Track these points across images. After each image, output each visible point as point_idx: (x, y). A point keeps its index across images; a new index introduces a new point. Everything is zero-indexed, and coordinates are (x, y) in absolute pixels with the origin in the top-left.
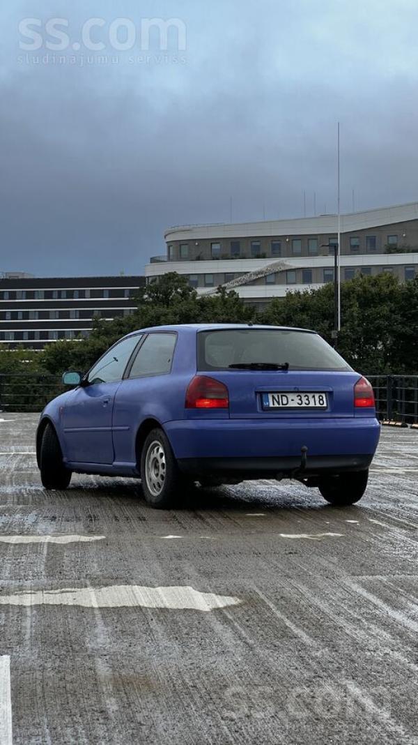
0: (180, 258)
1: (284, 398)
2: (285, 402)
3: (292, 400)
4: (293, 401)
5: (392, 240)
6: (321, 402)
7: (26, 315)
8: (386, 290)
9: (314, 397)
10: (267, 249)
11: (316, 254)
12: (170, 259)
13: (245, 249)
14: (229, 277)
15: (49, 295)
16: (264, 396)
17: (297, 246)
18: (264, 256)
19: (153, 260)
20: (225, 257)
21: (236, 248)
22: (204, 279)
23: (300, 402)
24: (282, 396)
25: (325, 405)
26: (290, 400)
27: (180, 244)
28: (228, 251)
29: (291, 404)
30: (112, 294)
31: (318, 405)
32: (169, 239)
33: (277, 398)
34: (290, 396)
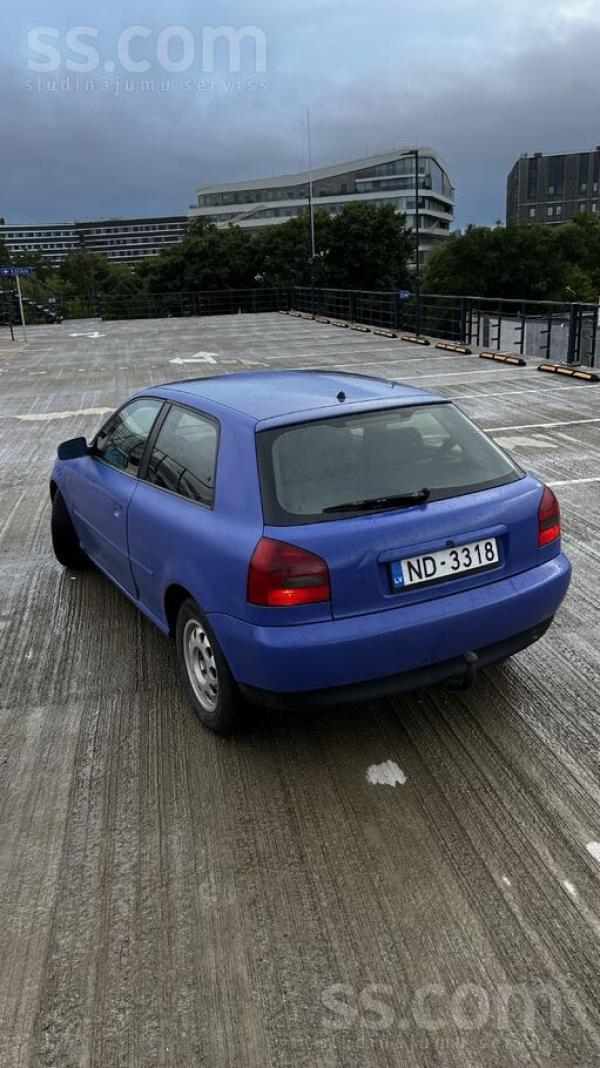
0: (206, 205)
1: (429, 563)
2: (429, 571)
3: (443, 563)
4: (444, 565)
5: (323, 189)
6: (490, 555)
7: (125, 242)
8: (323, 220)
9: (477, 548)
10: (253, 197)
11: (280, 199)
12: (200, 206)
13: (241, 198)
14: (233, 215)
15: (136, 229)
16: (393, 567)
17: (270, 195)
18: (252, 202)
19: (192, 207)
20: (231, 203)
21: (237, 198)
22: (221, 217)
23: (456, 565)
24: (424, 560)
25: (496, 559)
26: (438, 564)
27: (205, 196)
28: (232, 200)
29: (442, 572)
30: (171, 227)
31: (485, 562)
32: (199, 194)
33: (416, 568)
34: (439, 557)
